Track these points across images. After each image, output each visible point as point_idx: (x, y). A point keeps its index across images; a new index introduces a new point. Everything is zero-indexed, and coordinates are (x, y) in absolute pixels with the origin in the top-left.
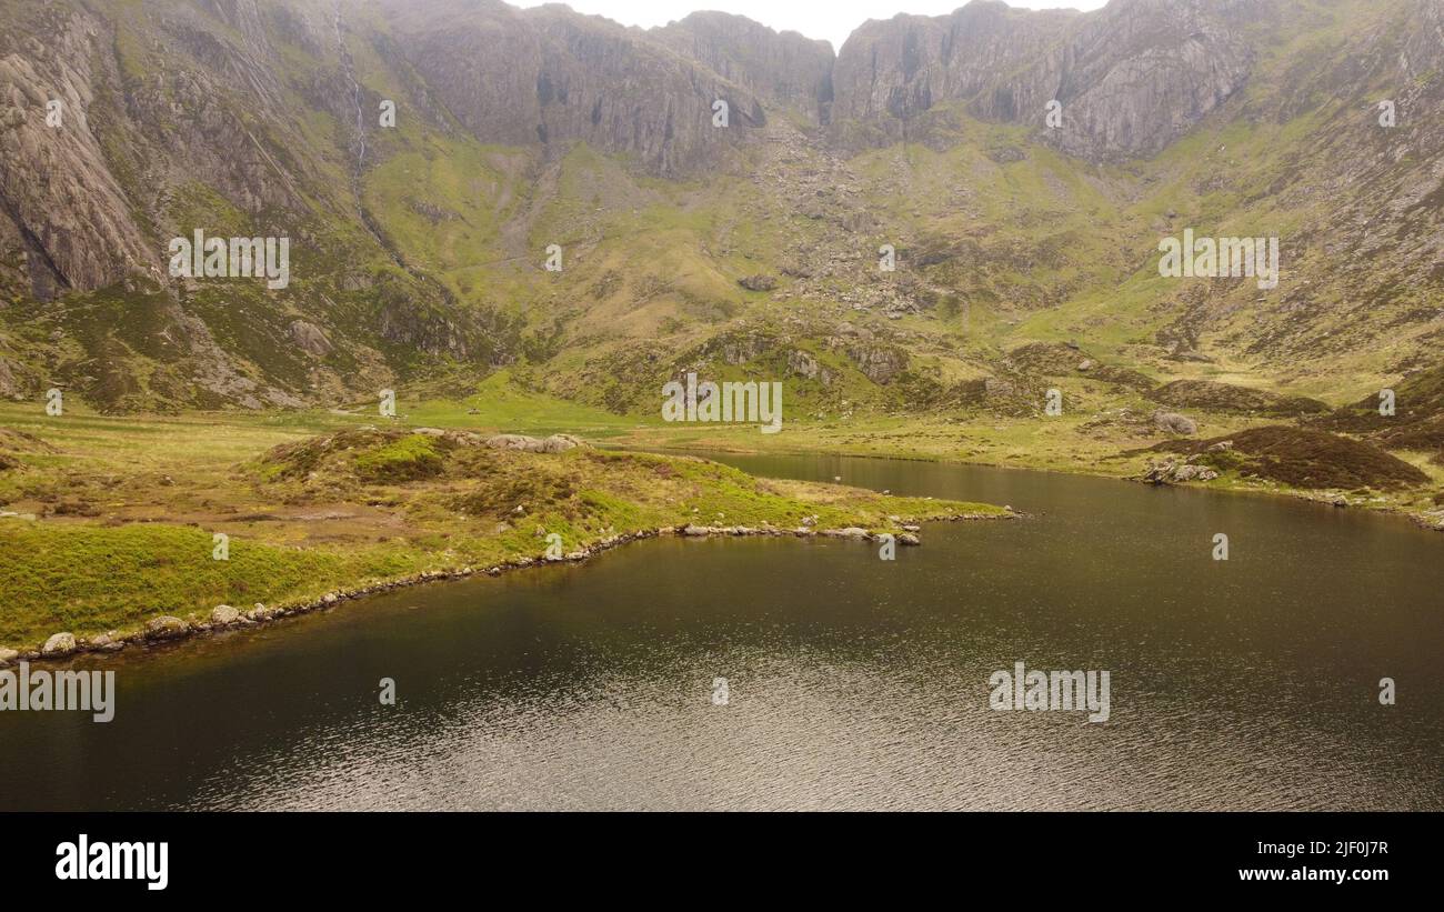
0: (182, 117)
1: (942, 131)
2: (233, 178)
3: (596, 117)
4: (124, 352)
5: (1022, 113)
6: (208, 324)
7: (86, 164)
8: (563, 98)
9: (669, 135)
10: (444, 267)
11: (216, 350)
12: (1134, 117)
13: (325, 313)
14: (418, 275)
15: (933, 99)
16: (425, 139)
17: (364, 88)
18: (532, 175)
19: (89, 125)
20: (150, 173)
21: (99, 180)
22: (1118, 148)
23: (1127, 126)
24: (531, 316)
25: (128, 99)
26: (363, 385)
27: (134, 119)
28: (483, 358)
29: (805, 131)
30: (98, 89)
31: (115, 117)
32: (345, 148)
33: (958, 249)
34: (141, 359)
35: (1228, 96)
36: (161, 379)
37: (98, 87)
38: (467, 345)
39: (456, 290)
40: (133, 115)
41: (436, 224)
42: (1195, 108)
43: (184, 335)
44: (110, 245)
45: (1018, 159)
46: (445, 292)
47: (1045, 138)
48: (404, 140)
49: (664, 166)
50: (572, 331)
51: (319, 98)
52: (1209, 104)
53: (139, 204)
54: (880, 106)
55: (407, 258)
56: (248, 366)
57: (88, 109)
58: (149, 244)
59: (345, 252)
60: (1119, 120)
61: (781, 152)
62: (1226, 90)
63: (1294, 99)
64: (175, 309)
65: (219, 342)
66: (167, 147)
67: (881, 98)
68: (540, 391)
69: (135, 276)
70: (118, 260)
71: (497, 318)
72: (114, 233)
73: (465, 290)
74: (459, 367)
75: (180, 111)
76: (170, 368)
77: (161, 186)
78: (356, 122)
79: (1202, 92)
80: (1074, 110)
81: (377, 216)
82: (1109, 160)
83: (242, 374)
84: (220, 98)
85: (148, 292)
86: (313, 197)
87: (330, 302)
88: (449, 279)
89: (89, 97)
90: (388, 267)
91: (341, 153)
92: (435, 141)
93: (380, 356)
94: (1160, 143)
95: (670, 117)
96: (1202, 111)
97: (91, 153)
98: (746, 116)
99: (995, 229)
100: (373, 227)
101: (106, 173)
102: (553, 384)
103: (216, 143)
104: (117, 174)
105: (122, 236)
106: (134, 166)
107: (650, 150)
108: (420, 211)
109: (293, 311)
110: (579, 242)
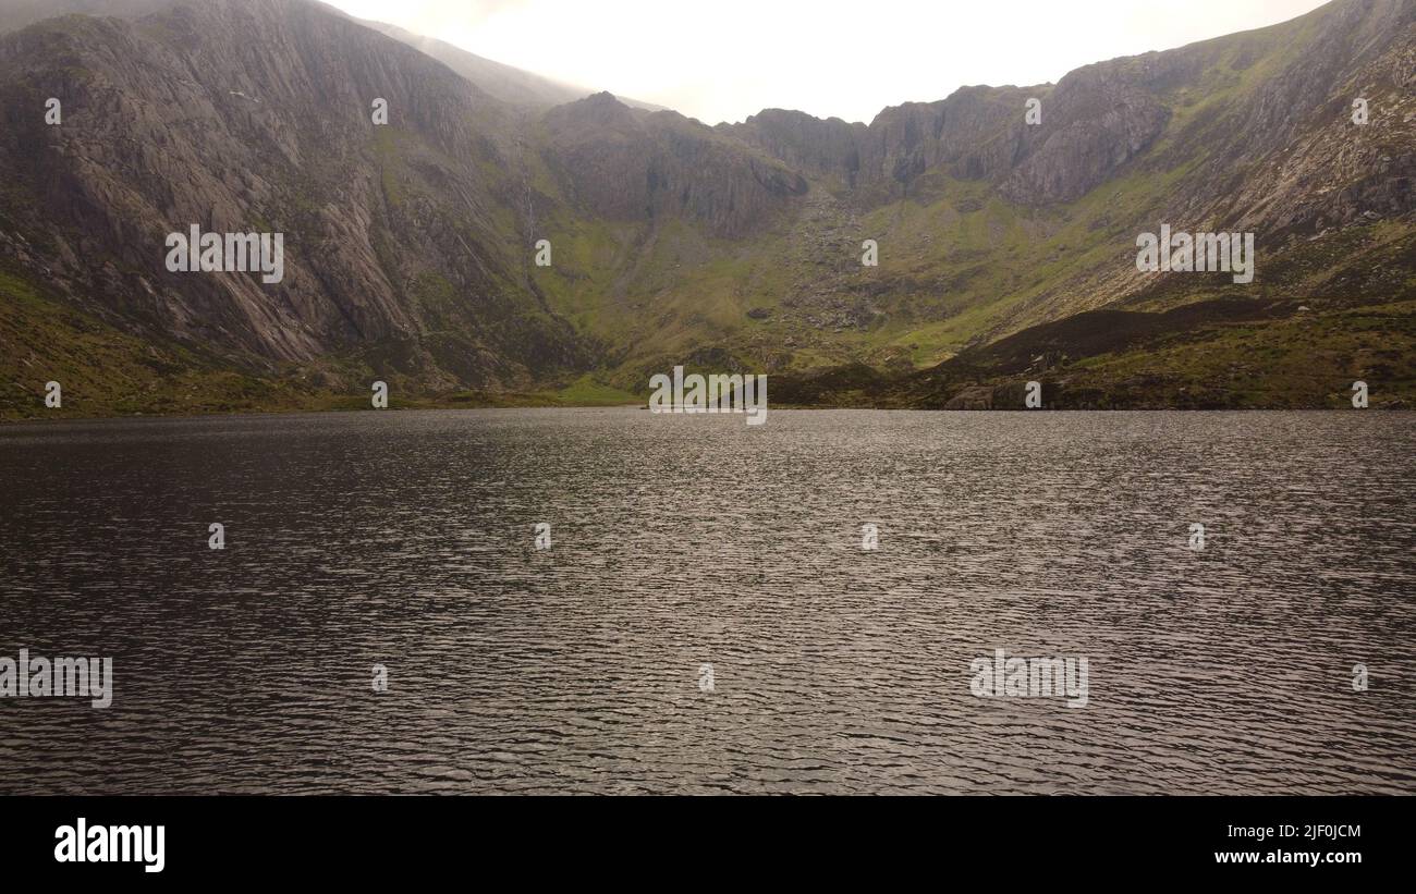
0: (420, 228)
1: (928, 190)
2: (449, 265)
3: (685, 197)
4: (392, 372)
5: (988, 172)
6: (433, 355)
7: (369, 267)
8: (665, 184)
9: (731, 208)
10: (573, 312)
11: (437, 369)
12: (1063, 171)
13: (497, 345)
14: (555, 318)
15: (927, 166)
16: (572, 223)
17: (534, 189)
18: (639, 243)
19: (370, 240)
20: (402, 267)
21: (376, 277)
22: (1051, 196)
23: (1059, 179)
24: (617, 341)
25: (390, 219)
26: (513, 385)
27: (394, 232)
28: (582, 366)
29: (836, 195)
30: (374, 214)
31: (383, 232)
32: (521, 234)
33: (899, 282)
34: (399, 375)
35: (1138, 152)
36: (409, 384)
37: (373, 213)
38: (574, 360)
39: (577, 326)
40: (393, 229)
41: (572, 282)
42: (1110, 162)
43: (420, 362)
44: (384, 314)
45: (977, 209)
46: (570, 327)
47: (1000, 191)
48: (558, 225)
49: (728, 230)
50: (637, 349)
51: (506, 199)
52: (1121, 159)
53: (396, 286)
54: (888, 173)
55: (551, 308)
56: (453, 377)
57: (369, 230)
58: (402, 310)
59: (512, 307)
60: (1052, 177)
61: (813, 213)
62: (1136, 147)
63: (1182, 151)
64: (417, 348)
65: (438, 364)
66: (412, 249)
67: (889, 167)
68: (606, 385)
69: (396, 330)
70: (387, 322)
71: (597, 344)
72: (385, 306)
73: (582, 326)
74: (567, 374)
75: (419, 224)
76: (413, 379)
77: (409, 274)
78: (528, 214)
79: (1118, 150)
80: (1022, 170)
81: (536, 280)
82: (1043, 205)
83: (448, 381)
84: (442, 214)
85: (403, 339)
86: (495, 272)
87: (501, 338)
88: (574, 320)
89: (369, 221)
90: (537, 314)
91: (518, 237)
92: (578, 224)
93: (525, 369)
94: (1082, 191)
95: (732, 195)
96: (1116, 164)
97: (371, 259)
98: (791, 189)
99: (931, 266)
100: (534, 287)
101: (380, 271)
102: (614, 381)
103: (439, 244)
104: (385, 269)
105: (389, 308)
106: (395, 263)
107: (719, 220)
108: (563, 275)
109: (479, 345)
110: (659, 290)
